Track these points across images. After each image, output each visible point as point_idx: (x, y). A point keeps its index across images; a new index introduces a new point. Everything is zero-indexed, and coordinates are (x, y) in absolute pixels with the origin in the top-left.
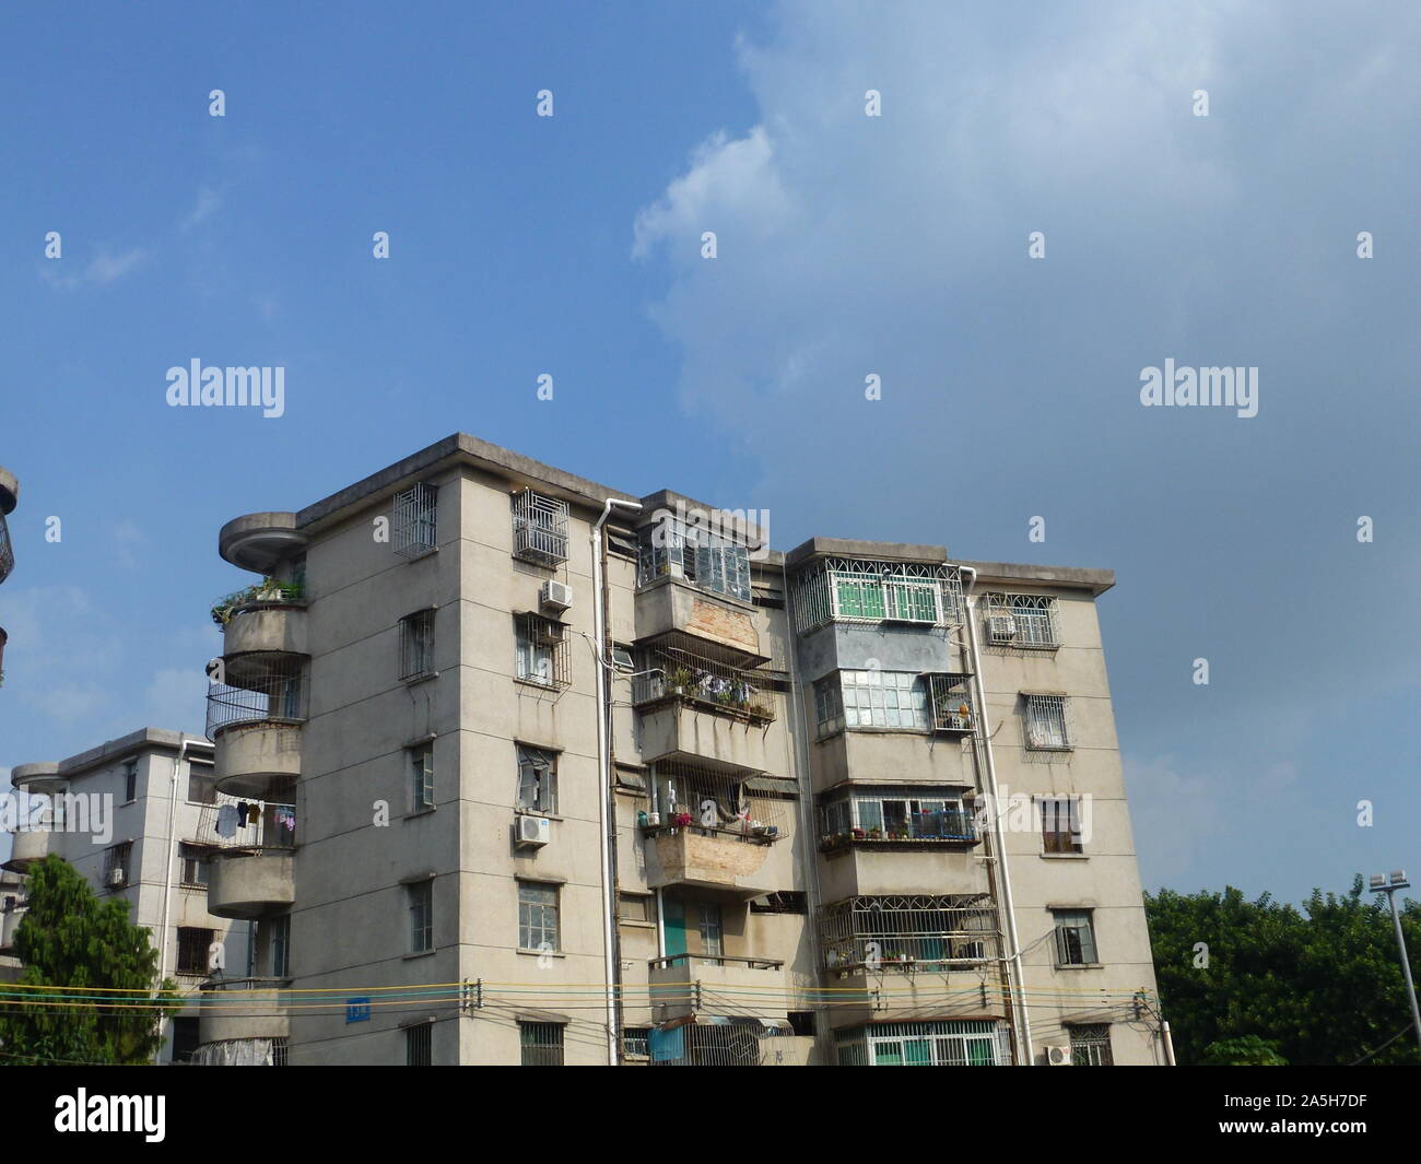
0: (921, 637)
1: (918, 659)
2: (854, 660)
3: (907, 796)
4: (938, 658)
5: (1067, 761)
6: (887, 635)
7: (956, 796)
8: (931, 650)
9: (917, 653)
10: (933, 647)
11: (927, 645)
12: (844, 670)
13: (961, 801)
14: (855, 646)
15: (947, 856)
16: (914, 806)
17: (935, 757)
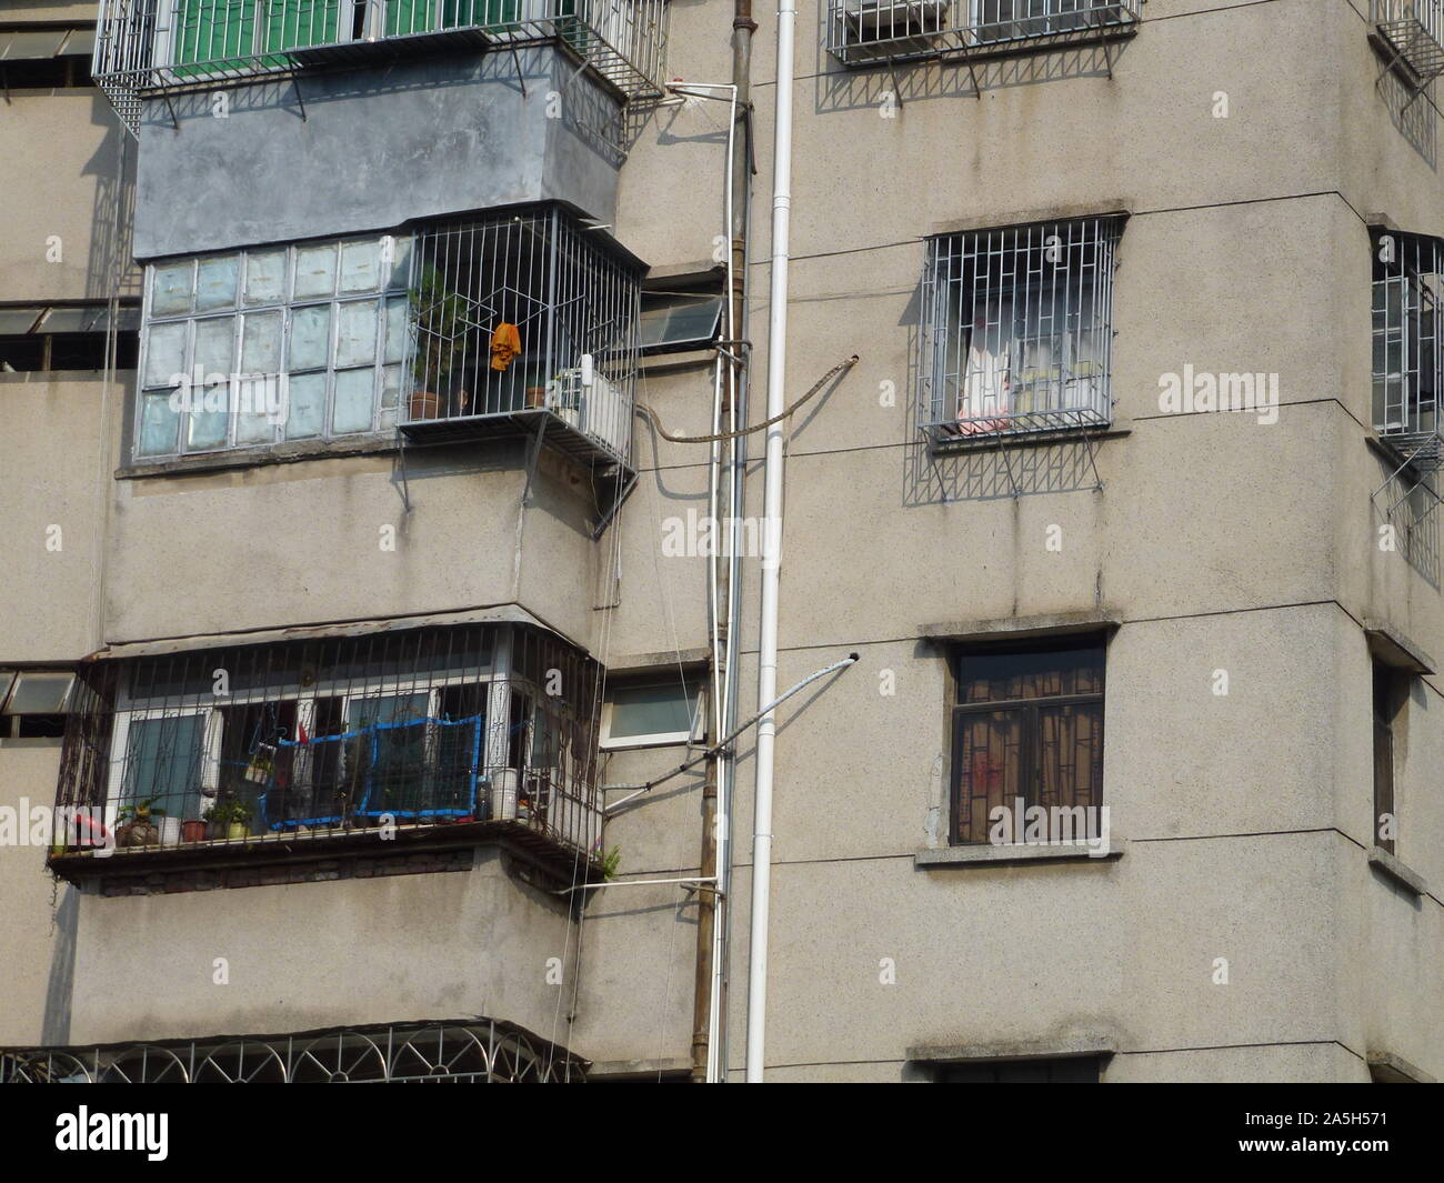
0: (437, 96)
1: (420, 177)
2: (192, 222)
3: (305, 682)
4: (493, 160)
5: (1090, 479)
6: (319, 111)
7: (485, 661)
8: (473, 134)
9: (416, 158)
10: (483, 123)
11: (463, 117)
12: (160, 261)
13: (501, 676)
14: (201, 170)
15: (397, 886)
16: (328, 712)
17: (420, 527)
